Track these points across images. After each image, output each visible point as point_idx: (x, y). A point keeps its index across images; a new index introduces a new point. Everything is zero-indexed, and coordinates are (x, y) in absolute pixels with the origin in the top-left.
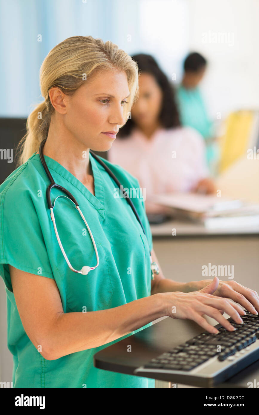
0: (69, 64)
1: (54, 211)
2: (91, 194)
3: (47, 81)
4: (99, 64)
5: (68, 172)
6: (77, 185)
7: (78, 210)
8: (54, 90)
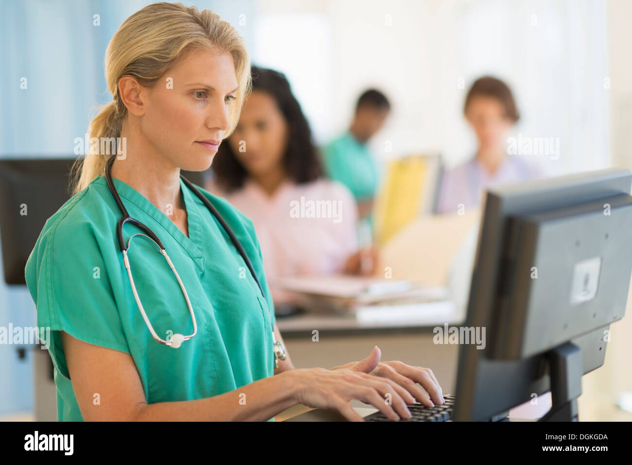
0: (148, 41)
1: (128, 254)
2: (183, 235)
3: (116, 67)
4: (192, 41)
5: (149, 202)
6: (161, 221)
7: (164, 256)
8: (126, 80)
